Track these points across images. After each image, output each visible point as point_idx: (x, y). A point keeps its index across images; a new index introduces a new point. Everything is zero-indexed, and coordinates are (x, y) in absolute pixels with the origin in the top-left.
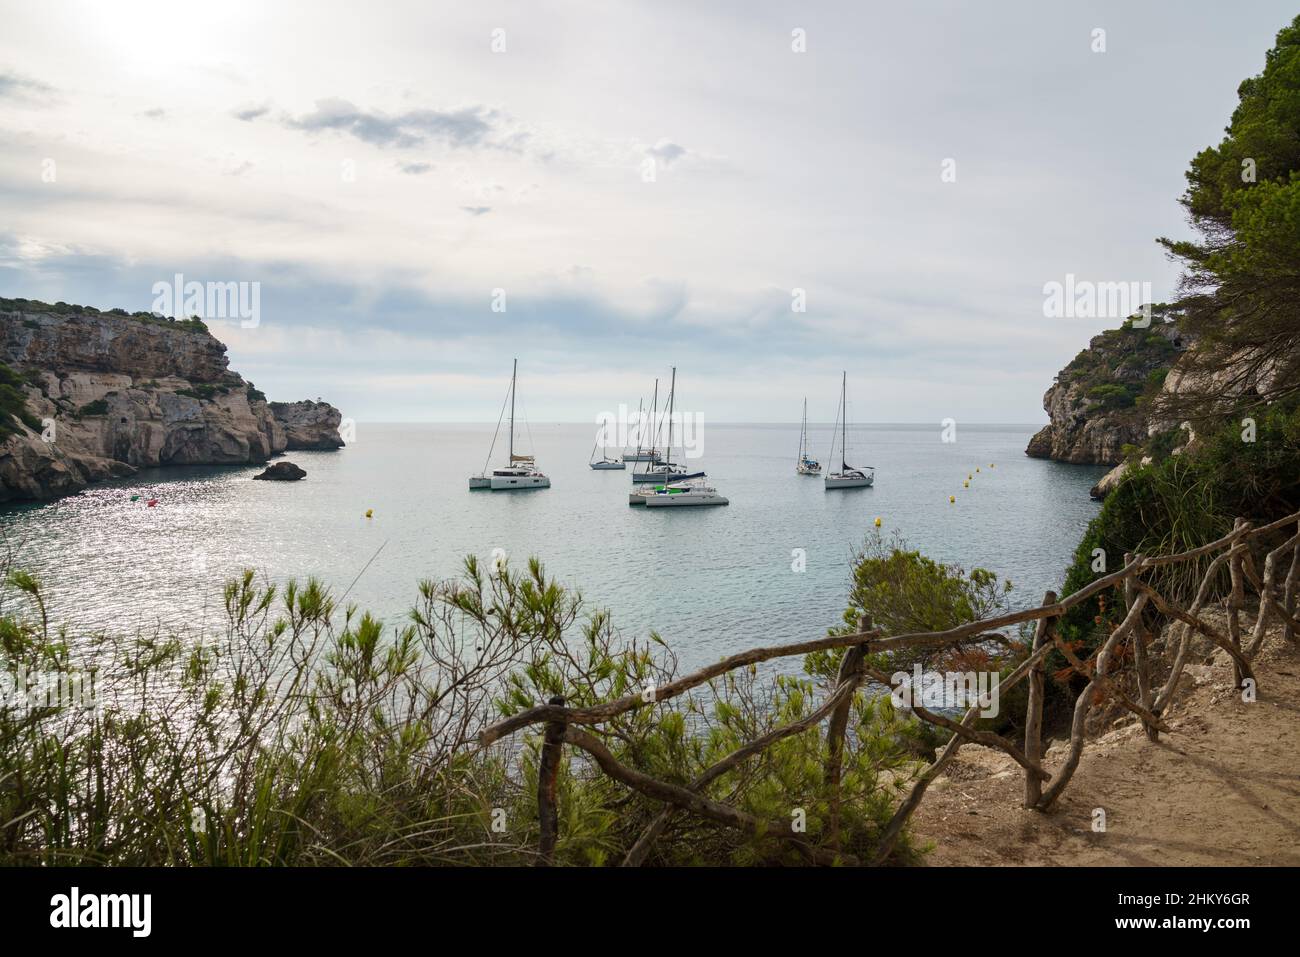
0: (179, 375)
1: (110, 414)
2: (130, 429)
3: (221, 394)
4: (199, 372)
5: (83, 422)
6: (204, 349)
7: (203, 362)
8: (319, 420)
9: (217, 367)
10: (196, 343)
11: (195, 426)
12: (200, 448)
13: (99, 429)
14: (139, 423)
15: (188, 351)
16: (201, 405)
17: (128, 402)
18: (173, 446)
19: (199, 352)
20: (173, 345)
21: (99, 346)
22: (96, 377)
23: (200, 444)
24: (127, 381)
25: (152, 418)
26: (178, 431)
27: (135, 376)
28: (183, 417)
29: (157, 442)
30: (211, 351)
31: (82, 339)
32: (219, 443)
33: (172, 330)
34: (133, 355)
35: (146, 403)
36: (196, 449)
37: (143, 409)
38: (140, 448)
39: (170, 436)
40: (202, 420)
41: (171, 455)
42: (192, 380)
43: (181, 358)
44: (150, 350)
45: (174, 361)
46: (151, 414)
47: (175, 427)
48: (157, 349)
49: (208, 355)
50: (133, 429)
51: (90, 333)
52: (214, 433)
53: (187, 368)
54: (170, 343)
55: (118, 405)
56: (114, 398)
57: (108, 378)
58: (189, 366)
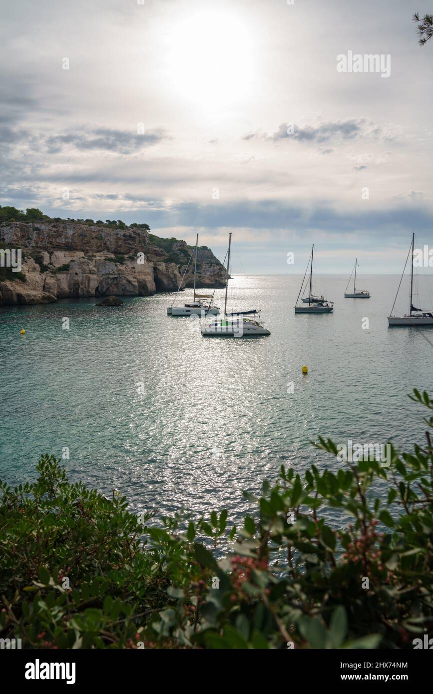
0: (108, 251)
1: (70, 271)
2: (79, 278)
3: (130, 260)
4: (118, 249)
5: (57, 275)
6: (122, 237)
7: (120, 244)
8: (215, 273)
9: (129, 246)
10: (117, 234)
11: (113, 276)
12: (117, 288)
13: (65, 278)
14: (84, 275)
15: (113, 239)
16: (116, 265)
17: (79, 265)
18: (105, 286)
19: (118, 239)
20: (105, 236)
21: (67, 238)
22: (67, 253)
23: (117, 285)
24: (82, 254)
25: (91, 272)
26: (106, 279)
27: (86, 252)
28: (107, 272)
29: (94, 284)
30: (126, 238)
31: (59, 235)
32: (125, 285)
33: (104, 229)
34: (84, 241)
35: (88, 265)
36: (115, 288)
37: (86, 268)
38: (85, 287)
39: (102, 281)
40: (116, 273)
41: (104, 291)
42: (115, 253)
43: (109, 243)
44: (93, 238)
45: (105, 244)
46: (90, 271)
47: (104, 277)
48: (96, 238)
49: (124, 240)
50: (81, 278)
51: (62, 232)
52: (122, 280)
53: (112, 247)
54: (103, 235)
55: (75, 267)
56: (73, 263)
57: (72, 253)
58: (113, 246)
